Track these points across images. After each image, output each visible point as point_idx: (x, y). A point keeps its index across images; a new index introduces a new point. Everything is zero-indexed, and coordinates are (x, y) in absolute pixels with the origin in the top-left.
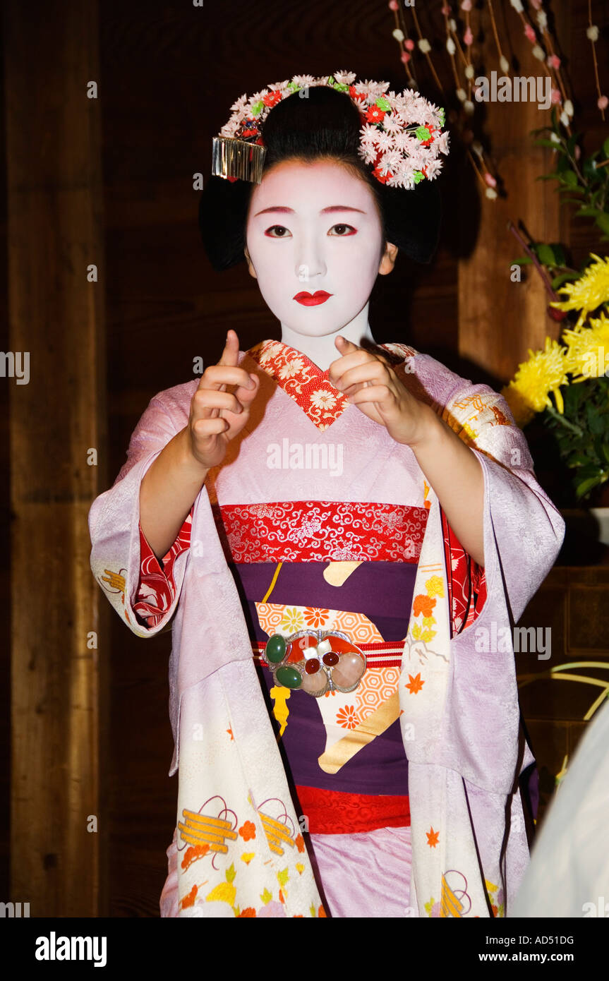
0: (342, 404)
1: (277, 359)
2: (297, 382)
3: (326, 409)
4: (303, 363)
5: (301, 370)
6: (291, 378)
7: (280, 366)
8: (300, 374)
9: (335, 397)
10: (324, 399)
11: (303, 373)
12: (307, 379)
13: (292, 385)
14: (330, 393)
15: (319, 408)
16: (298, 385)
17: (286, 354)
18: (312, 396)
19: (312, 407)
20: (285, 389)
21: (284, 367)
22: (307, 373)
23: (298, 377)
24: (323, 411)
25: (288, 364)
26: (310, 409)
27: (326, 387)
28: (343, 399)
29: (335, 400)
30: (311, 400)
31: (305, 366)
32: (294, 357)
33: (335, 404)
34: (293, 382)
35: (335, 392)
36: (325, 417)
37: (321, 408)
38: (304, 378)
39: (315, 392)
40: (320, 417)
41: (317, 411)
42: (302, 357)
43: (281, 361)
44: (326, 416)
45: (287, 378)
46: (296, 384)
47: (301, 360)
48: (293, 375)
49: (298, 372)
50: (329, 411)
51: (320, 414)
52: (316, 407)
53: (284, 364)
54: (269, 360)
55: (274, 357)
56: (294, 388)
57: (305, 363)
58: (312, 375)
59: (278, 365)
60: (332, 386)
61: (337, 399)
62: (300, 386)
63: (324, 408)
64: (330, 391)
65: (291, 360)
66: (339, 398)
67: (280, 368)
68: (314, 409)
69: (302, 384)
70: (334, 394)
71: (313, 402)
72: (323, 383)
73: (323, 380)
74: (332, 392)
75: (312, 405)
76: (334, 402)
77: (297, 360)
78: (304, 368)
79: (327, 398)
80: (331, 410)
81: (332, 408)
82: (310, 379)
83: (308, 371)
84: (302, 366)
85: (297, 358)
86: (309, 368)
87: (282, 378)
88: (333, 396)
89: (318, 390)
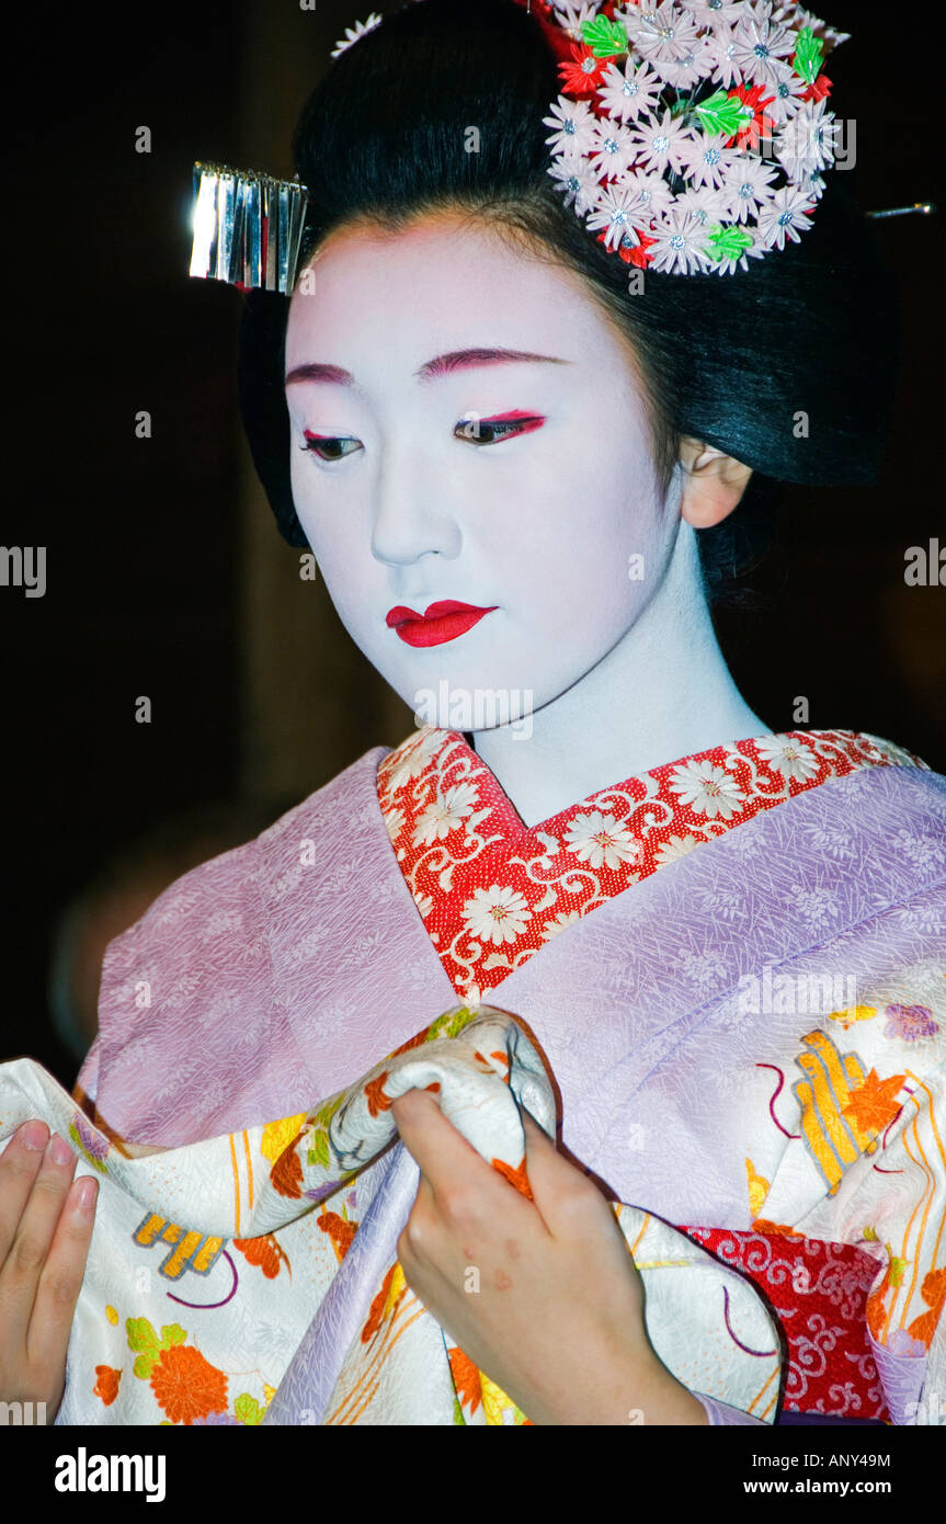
0: (543, 929)
1: (422, 782)
2: (447, 857)
3: (497, 942)
4: (477, 798)
5: (466, 819)
6: (437, 842)
7: (422, 803)
8: (462, 830)
9: (529, 908)
10: (500, 913)
11: (470, 828)
12: (474, 846)
13: (433, 867)
14: (519, 895)
15: (478, 939)
16: (448, 865)
17: (444, 768)
18: (468, 904)
19: (462, 934)
20: (411, 878)
21: (429, 808)
22: (478, 830)
23: (455, 840)
24: (488, 947)
25: (440, 797)
26: (455, 940)
27: (511, 878)
28: (550, 914)
29: (528, 916)
30: (463, 915)
31: (477, 807)
33: (523, 930)
34: (438, 856)
35: (532, 892)
36: (488, 964)
37: (485, 939)
38: (467, 843)
39: (478, 892)
40: (476, 964)
41: (473, 946)
42: (478, 780)
43: (427, 789)
44: (494, 961)
45: (428, 844)
46: (444, 863)
47: (475, 787)
48: (444, 835)
49: (457, 826)
50: (504, 948)
51: (477, 955)
52: (473, 934)
53: (431, 798)
55: (416, 774)
56: (437, 874)
57: (481, 797)
58: (490, 834)
59: (419, 800)
60: (529, 875)
61: (534, 913)
62: (452, 868)
63: (491, 939)
64: (520, 891)
65: (450, 786)
66: (541, 910)
67: (421, 812)
68: (466, 940)
69: (459, 861)
70: (527, 899)
71: (467, 920)
72: (508, 865)
73: (509, 858)
74: (525, 894)
75: (463, 929)
76: (525, 922)
77: (464, 785)
78: (475, 811)
79: (507, 910)
80: (511, 946)
81: (511, 940)
82: (481, 846)
83: (483, 822)
84: (473, 806)
85: (466, 781)
86: (486, 812)
87: (416, 845)
88: (525, 903)
89: (489, 885)
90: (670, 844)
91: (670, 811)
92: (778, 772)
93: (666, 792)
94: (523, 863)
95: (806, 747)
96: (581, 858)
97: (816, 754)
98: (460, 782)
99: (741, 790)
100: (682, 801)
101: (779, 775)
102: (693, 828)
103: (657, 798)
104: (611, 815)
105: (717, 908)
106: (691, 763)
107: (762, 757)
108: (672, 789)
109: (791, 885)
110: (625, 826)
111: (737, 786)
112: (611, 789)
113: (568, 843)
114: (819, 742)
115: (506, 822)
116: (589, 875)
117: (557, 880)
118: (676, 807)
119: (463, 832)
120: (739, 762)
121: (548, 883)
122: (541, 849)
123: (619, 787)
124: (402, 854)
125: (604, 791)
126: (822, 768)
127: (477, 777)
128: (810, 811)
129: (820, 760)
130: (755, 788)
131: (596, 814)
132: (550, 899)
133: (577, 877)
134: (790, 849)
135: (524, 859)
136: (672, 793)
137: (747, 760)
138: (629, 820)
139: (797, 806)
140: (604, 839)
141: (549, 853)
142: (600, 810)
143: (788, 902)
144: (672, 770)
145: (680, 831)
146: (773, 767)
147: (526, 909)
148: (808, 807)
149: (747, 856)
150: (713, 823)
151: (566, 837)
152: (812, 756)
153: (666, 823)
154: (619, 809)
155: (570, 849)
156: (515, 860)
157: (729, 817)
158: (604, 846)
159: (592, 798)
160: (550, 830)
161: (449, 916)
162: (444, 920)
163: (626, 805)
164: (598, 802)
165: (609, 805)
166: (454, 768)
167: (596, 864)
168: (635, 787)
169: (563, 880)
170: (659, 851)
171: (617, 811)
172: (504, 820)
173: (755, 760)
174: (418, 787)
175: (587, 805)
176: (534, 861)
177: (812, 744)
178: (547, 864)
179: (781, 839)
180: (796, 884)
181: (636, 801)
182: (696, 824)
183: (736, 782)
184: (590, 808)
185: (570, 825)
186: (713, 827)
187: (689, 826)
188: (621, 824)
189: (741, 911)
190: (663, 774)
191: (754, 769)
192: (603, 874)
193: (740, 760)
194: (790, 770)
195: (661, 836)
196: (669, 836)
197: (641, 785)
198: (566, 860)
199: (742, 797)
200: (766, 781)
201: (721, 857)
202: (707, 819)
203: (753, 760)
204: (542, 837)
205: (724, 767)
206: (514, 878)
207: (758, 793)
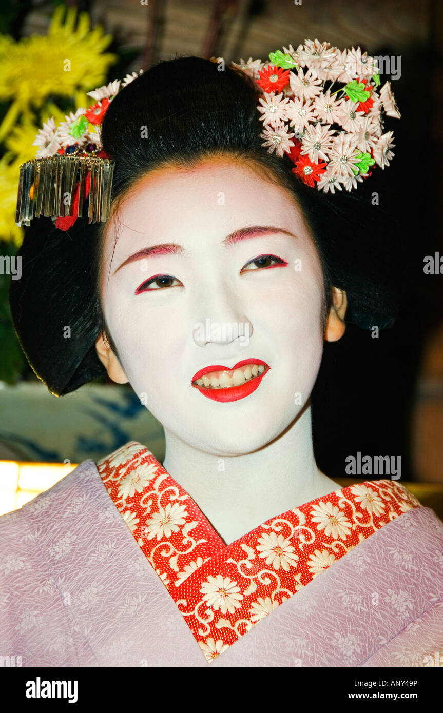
0: (251, 607)
1: (145, 496)
2: (173, 549)
3: (224, 612)
4: (186, 514)
5: (182, 527)
6: (164, 539)
7: (148, 511)
8: (180, 533)
9: (241, 592)
10: (223, 593)
11: (185, 532)
12: (189, 545)
13: (164, 554)
14: (235, 583)
15: (212, 608)
16: (174, 554)
17: (160, 490)
18: (204, 584)
19: (201, 603)
20: (151, 559)
21: (155, 515)
22: (190, 534)
23: (176, 538)
24: (218, 614)
25: (161, 510)
26: (197, 607)
27: (230, 572)
28: (253, 598)
29: (241, 598)
30: (202, 591)
31: (189, 520)
32: (172, 498)
33: (239, 606)
34: (167, 548)
35: (243, 584)
36: (219, 626)
37: (216, 608)
38: (185, 542)
39: (210, 578)
40: (212, 624)
41: (209, 612)
42: (185, 502)
43: (150, 502)
44: (222, 624)
45: (159, 539)
46: (171, 553)
47: (184, 507)
48: (168, 535)
49: (177, 530)
50: (228, 616)
51: (211, 618)
52: (208, 604)
53: (155, 509)
54: (132, 495)
55: (140, 490)
56: (168, 559)
57: (189, 514)
58: (199, 538)
59: (146, 508)
60: (240, 571)
61: (244, 596)
62: (177, 556)
63: (220, 609)
64: (235, 580)
65: (168, 504)
66: (248, 595)
67: (149, 516)
68: (203, 608)
69: (180, 553)
70: (240, 586)
71: (204, 595)
72: (226, 563)
73: (227, 559)
74: (238, 583)
75: (202, 600)
76: (239, 601)
77: (177, 505)
78: (187, 522)
79: (228, 592)
80: (232, 615)
81: (232, 611)
82: (194, 545)
83: (193, 530)
84: (185, 519)
85: (178, 502)
86: (194, 524)
87: (150, 538)
88: (238, 589)
89: (215, 575)
90: (315, 555)
91: (313, 534)
92: (366, 509)
93: (310, 521)
94: (235, 562)
95: (376, 493)
96: (268, 562)
97: (382, 498)
98: (174, 501)
99: (348, 521)
100: (319, 528)
101: (367, 512)
102: (326, 545)
103: (306, 526)
104: (281, 535)
105: (351, 604)
106: (321, 503)
107: (357, 500)
108: (313, 520)
109: (387, 589)
110: (289, 543)
111: (347, 519)
112: (279, 518)
113: (259, 552)
114: (381, 490)
115: (208, 532)
116: (273, 573)
117: (256, 576)
118: (315, 531)
119: (181, 534)
120: (345, 503)
121: (251, 577)
122: (245, 555)
123: (283, 516)
124: (141, 543)
125: (275, 518)
126: (386, 506)
127: (185, 500)
128: (389, 539)
129: (384, 501)
130: (356, 520)
131: (273, 534)
132: (252, 589)
133: (266, 575)
134: (383, 565)
135: (235, 560)
136: (313, 522)
137: (349, 502)
138: (291, 539)
139: (382, 536)
140: (278, 550)
141: (250, 558)
142: (275, 531)
143: (387, 601)
144: (311, 508)
145: (320, 547)
146: (363, 506)
147: (239, 593)
148: (389, 537)
149: (362, 570)
150: (337, 542)
151: (258, 548)
152: (380, 499)
153: (311, 542)
154: (286, 532)
155: (261, 556)
156: (230, 560)
157: (344, 539)
158: (279, 555)
159: (268, 522)
160: (248, 543)
161: (193, 590)
162: (189, 592)
163: (289, 529)
164: (273, 526)
165: (279, 529)
166: (167, 492)
167: (276, 567)
168: (293, 518)
169: (259, 575)
170: (310, 560)
171: (284, 533)
172: (206, 530)
173: (353, 501)
174: (143, 499)
175: (267, 527)
176: (241, 562)
177: (377, 491)
178: (249, 565)
179: (377, 558)
180: (390, 588)
181: (294, 527)
182: (327, 543)
183: (346, 516)
184: (268, 530)
185: (259, 540)
186: (337, 544)
187: (324, 544)
188: (287, 542)
189: (363, 606)
190: (307, 509)
191: (354, 508)
192: (280, 573)
193: (346, 502)
194: (372, 508)
195: (310, 550)
196: (314, 550)
197: (296, 516)
198: (260, 563)
199: (349, 525)
200: (361, 516)
201: (348, 570)
202: (333, 540)
203: (352, 502)
204: (244, 547)
205: (338, 507)
206: (231, 571)
207: (358, 523)
